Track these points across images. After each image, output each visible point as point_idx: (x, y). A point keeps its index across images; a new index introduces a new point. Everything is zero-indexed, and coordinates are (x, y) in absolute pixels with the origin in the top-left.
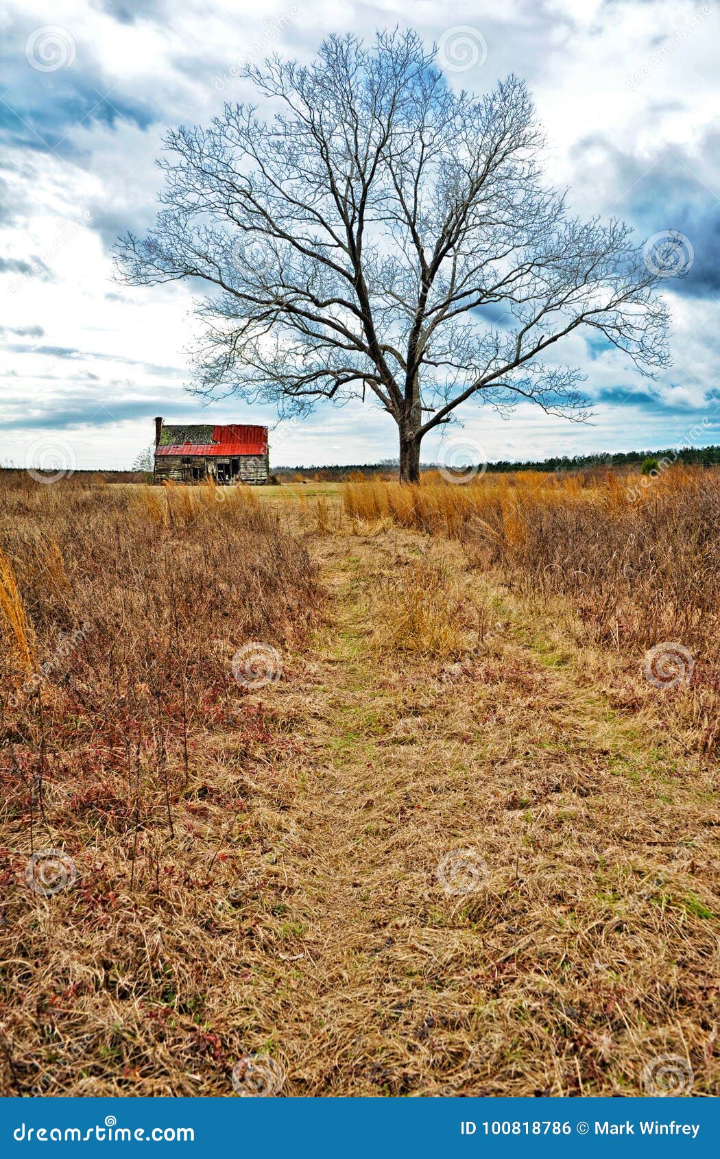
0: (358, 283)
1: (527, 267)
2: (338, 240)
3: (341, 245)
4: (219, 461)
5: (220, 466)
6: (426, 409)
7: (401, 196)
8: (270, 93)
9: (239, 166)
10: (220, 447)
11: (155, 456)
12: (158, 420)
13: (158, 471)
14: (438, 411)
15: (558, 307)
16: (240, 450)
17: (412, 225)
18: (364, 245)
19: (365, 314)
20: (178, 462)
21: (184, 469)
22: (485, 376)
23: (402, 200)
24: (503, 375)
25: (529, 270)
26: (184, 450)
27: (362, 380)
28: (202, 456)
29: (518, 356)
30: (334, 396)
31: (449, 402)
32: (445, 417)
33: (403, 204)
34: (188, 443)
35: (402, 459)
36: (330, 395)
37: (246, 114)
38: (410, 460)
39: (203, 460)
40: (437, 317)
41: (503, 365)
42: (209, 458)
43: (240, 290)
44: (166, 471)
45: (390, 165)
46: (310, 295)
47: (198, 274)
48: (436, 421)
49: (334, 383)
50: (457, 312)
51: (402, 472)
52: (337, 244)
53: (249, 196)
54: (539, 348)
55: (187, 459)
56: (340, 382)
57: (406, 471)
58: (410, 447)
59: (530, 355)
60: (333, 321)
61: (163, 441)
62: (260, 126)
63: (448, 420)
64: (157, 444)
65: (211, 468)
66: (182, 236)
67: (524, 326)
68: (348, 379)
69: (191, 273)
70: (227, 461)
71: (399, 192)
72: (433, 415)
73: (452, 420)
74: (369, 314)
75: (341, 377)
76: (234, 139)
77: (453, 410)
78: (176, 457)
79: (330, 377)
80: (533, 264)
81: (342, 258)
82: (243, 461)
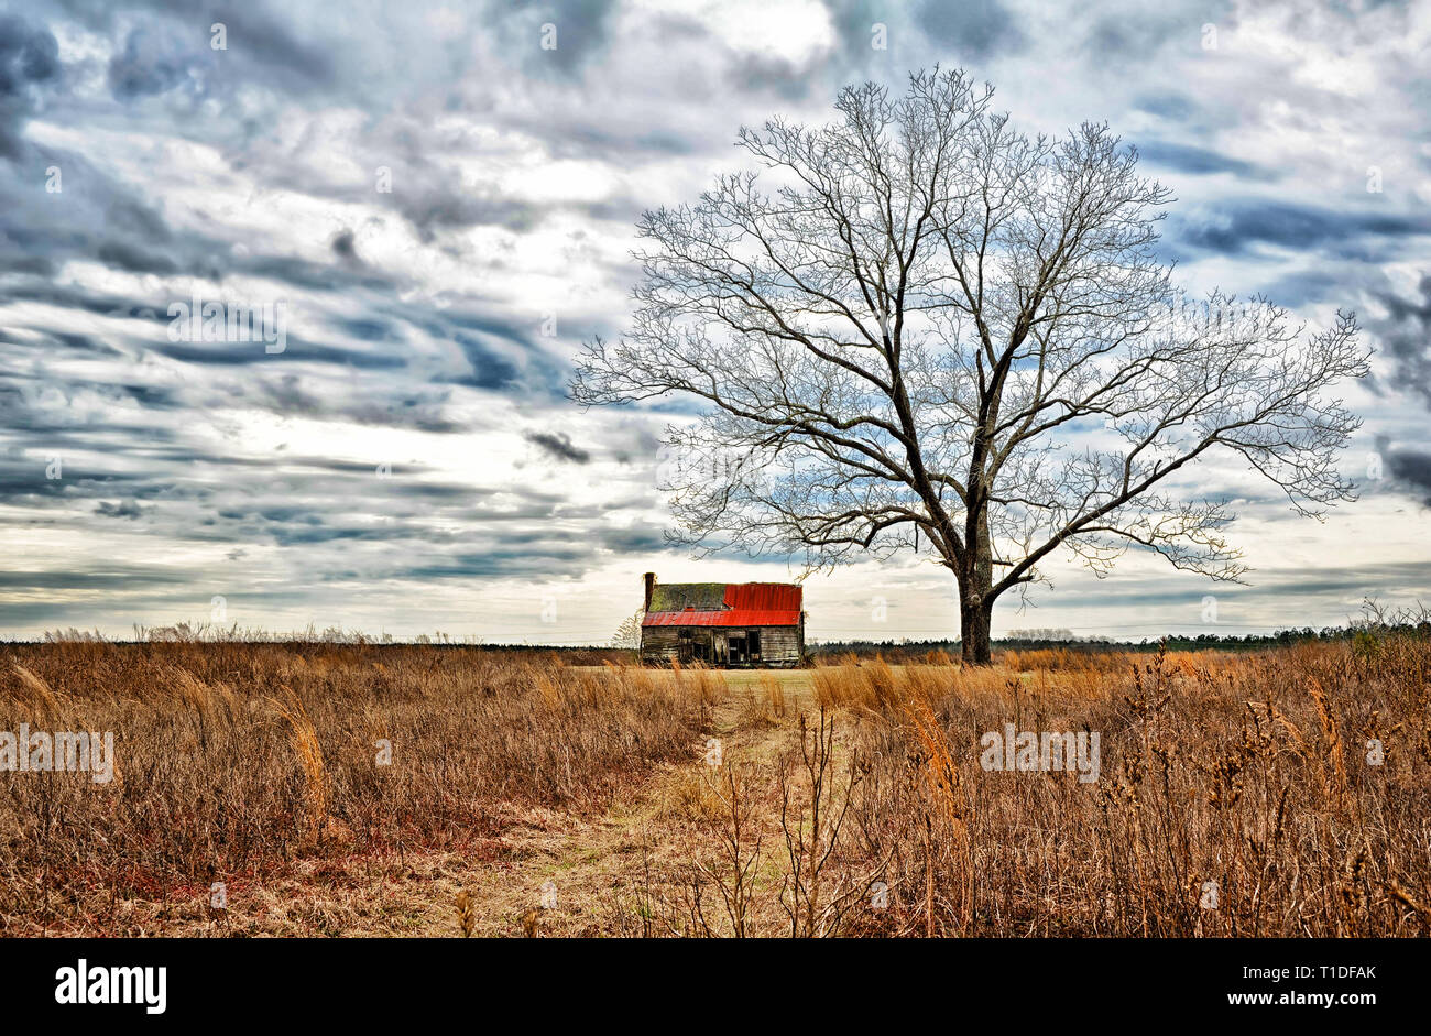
0: (897, 395)
1: (1145, 362)
2: (870, 339)
3: (874, 344)
4: (733, 634)
5: (732, 642)
6: (1000, 563)
7: (961, 274)
8: (772, 162)
9: (735, 250)
10: (732, 614)
11: (644, 628)
12: (649, 577)
13: (647, 649)
14: (1016, 564)
15: (1180, 420)
16: (761, 619)
17: (977, 311)
18: (904, 342)
19: (908, 437)
20: (673, 635)
21: (682, 645)
22: (1081, 516)
23: (962, 281)
24: (1107, 515)
25: (1146, 367)
26: (683, 618)
27: (913, 522)
28: (708, 627)
29: (1125, 488)
30: (872, 545)
31: (1031, 553)
32: (1025, 574)
33: (964, 285)
34: (689, 608)
35: (965, 631)
36: (866, 544)
37: (744, 186)
38: (975, 633)
39: (708, 632)
40: (1016, 435)
41: (1106, 500)
42: (718, 630)
43: (741, 408)
44: (658, 648)
45: (945, 235)
46: (825, 415)
47: (685, 388)
48: (1012, 579)
49: (869, 529)
50: (1044, 427)
51: (965, 650)
52: (869, 343)
53: (749, 288)
54: (1156, 477)
55: (686, 632)
56: (877, 527)
57: (970, 649)
58: (975, 615)
59: (1143, 487)
60: (865, 444)
61: (655, 606)
62: (761, 202)
63: (1029, 578)
64: (647, 610)
65: (720, 644)
66: (665, 339)
67: (1134, 447)
68: (889, 523)
69: (677, 386)
70: (742, 634)
71: (959, 269)
72: (1009, 570)
73: (1036, 578)
74: (913, 435)
75: (880, 520)
76: (730, 216)
77: (1036, 564)
78: (670, 628)
79: (863, 519)
80: (1153, 359)
81: (874, 360)
82: (764, 634)
